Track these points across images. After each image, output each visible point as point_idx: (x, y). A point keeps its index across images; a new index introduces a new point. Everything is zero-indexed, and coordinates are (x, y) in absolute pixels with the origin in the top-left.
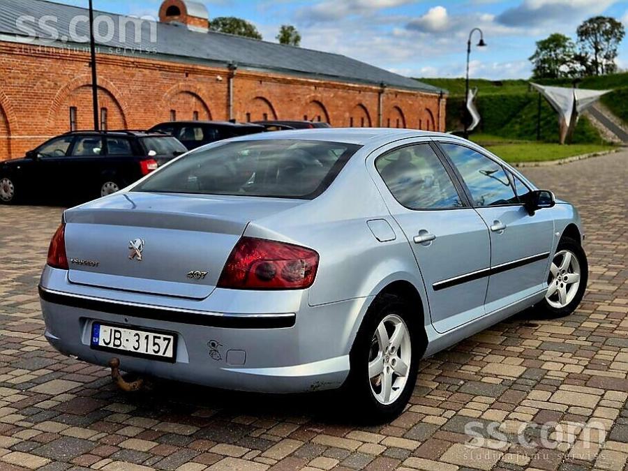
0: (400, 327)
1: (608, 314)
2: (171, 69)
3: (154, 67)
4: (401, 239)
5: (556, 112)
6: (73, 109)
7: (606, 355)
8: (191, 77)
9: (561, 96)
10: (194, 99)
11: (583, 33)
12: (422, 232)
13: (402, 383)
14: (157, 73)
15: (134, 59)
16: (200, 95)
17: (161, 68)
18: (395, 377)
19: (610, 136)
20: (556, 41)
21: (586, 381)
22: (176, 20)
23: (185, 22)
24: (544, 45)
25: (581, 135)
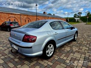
0: (52, 46)
1: (81, 41)
4: (52, 34)
5: (76, 20)
7: (81, 47)
9: (76, 19)
11: (78, 14)
12: (56, 33)
13: (52, 53)
18: (51, 52)
19: (80, 22)
20: (76, 14)
21: (79, 52)
24: (75, 15)
25: (78, 22)
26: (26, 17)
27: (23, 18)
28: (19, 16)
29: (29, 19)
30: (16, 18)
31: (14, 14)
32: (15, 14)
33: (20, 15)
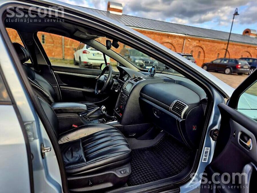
2: (244, 46)
3: (240, 45)
6: (219, 54)
8: (249, 48)
10: (248, 53)
14: (240, 47)
15: (236, 43)
16: (250, 52)
17: (242, 46)
22: (247, 34)
23: (250, 35)
26: (195, 43)
27: (187, 47)
28: (181, 41)
29: (201, 50)
30: (175, 44)
31: (172, 36)
32: (175, 37)
33: (184, 38)
